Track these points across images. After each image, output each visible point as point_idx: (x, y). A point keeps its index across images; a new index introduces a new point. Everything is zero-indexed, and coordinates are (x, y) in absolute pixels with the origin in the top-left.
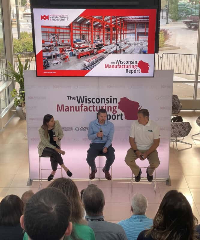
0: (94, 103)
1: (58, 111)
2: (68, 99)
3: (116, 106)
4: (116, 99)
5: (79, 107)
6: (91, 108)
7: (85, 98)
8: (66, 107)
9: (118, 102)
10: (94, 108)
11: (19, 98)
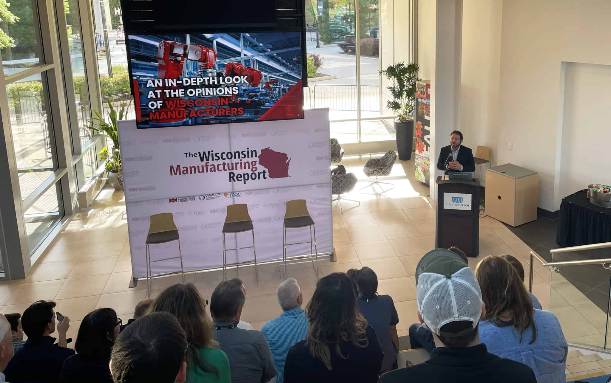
0: (225, 159)
1: (171, 174)
2: (187, 157)
3: (256, 161)
4: (255, 151)
5: (202, 166)
6: (220, 166)
7: (211, 153)
8: (183, 168)
9: (258, 155)
10: (225, 165)
11: (112, 160)
